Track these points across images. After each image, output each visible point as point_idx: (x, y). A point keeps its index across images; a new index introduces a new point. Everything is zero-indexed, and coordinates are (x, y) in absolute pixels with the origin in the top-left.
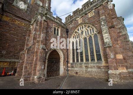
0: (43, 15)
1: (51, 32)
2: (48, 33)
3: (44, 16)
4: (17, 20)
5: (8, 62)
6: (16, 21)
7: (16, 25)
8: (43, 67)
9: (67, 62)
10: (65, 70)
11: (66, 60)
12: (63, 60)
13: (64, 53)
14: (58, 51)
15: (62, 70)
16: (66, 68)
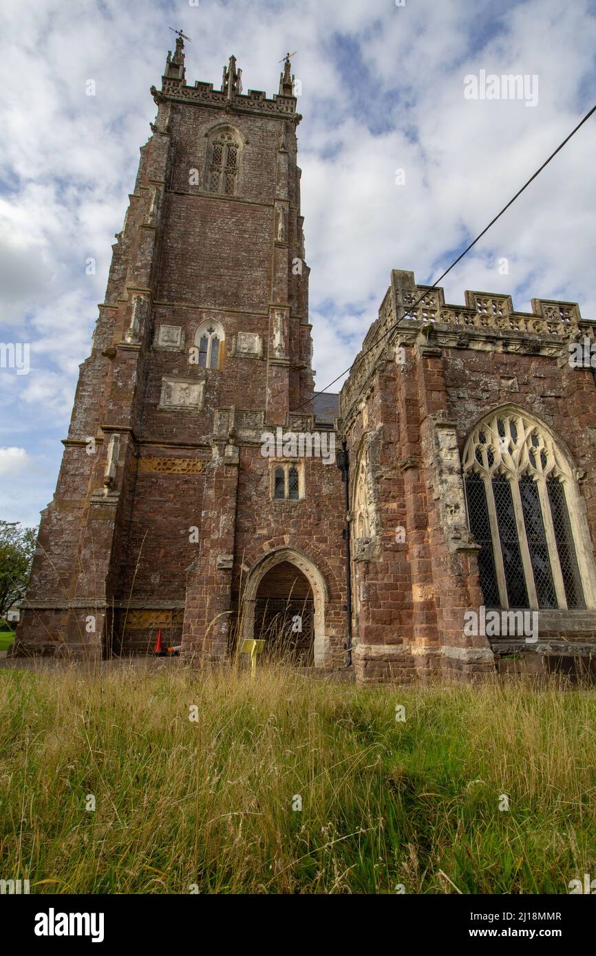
0: (225, 443)
1: (263, 494)
2: (249, 503)
3: (229, 443)
4: (179, 457)
5: (169, 610)
6: (177, 461)
7: (178, 479)
8: (225, 627)
9: (346, 610)
10: (339, 646)
11: (340, 603)
12: (323, 601)
13: (329, 570)
14: (297, 564)
15: (323, 643)
16: (343, 637)
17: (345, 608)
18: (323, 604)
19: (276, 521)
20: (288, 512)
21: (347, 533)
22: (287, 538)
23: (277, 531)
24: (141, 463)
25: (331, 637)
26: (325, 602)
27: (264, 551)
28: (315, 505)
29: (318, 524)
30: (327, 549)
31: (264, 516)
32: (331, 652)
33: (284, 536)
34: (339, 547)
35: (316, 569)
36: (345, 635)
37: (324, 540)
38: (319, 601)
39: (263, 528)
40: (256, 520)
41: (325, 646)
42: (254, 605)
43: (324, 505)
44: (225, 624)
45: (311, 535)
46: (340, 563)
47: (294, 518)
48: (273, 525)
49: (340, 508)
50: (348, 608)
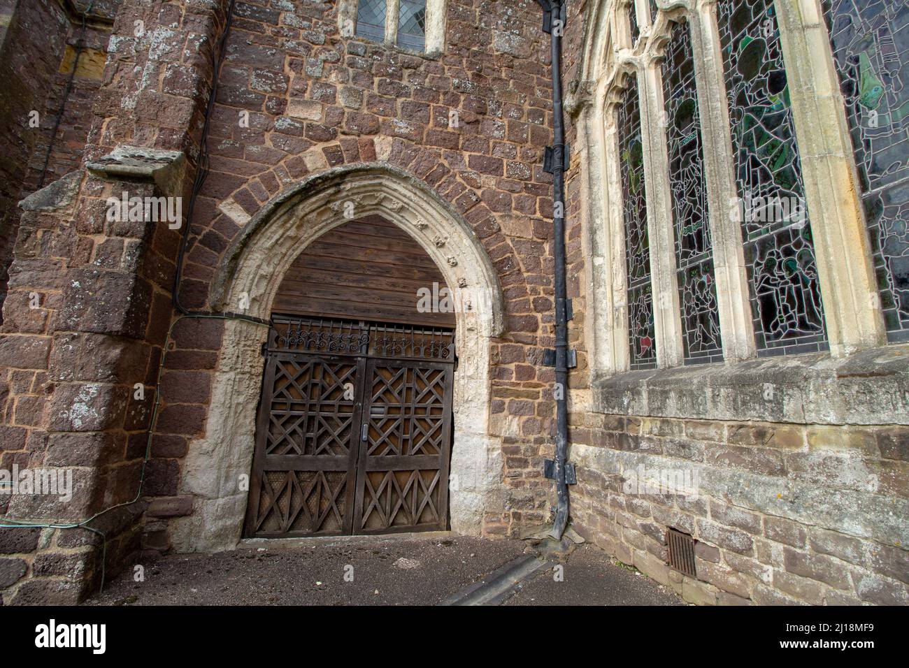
8: (91, 404)
9: (552, 362)
10: (530, 469)
11: (533, 341)
12: (486, 333)
13: (506, 249)
14: (410, 225)
15: (480, 457)
16: (540, 441)
17: (550, 358)
18: (485, 344)
19: (350, 92)
20: (391, 76)
21: (557, 155)
22: (383, 146)
23: (353, 118)
24: (86, 60)
25: (507, 440)
26: (492, 338)
27: (307, 172)
28: (469, 73)
29: (477, 122)
30: (502, 193)
31: (317, 72)
32: (506, 486)
33: (376, 139)
34: (534, 190)
35: (467, 242)
36: (545, 435)
37: (493, 168)
38: (473, 335)
39: (310, 104)
40: (287, 80)
41: (489, 469)
42: (261, 334)
43: (494, 79)
44: (93, 388)
45: (455, 147)
46: (536, 232)
47: (407, 95)
48: (341, 101)
49: (538, 93)
50: (559, 355)
